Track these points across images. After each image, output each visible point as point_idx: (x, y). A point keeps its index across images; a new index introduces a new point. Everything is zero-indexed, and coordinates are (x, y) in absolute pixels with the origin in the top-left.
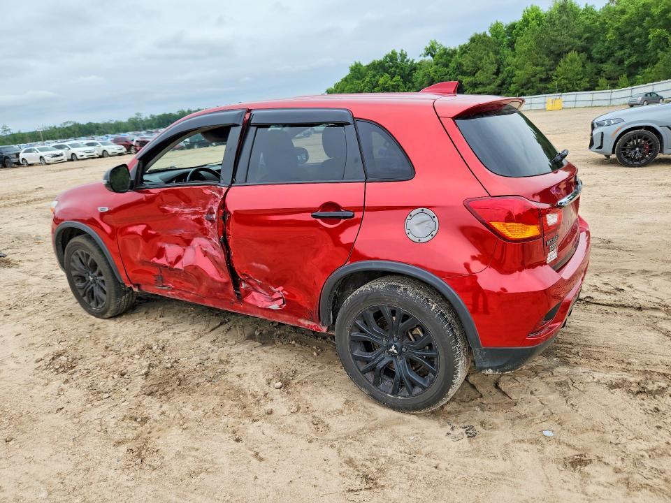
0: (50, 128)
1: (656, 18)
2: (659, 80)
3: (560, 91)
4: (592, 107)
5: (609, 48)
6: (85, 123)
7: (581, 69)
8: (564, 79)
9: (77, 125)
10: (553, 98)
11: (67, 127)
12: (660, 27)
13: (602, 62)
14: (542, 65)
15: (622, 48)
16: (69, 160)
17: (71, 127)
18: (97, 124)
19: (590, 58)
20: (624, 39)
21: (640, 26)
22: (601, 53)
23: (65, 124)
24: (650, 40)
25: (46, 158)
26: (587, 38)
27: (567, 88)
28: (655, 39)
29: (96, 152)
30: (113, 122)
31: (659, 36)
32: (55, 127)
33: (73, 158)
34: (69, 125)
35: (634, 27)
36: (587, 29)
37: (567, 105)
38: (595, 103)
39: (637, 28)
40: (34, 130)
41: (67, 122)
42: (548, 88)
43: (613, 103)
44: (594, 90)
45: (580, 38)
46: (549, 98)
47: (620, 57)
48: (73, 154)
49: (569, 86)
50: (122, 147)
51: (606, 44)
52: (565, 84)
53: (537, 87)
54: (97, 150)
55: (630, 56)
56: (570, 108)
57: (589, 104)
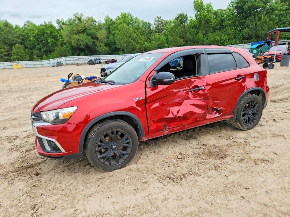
1: (49, 34)
2: (58, 57)
3: (17, 61)
4: (35, 67)
5: (33, 44)
7: (24, 51)
8: (18, 55)
10: (16, 63)
12: (51, 38)
13: (32, 49)
14: (4, 49)
15: (38, 44)
19: (26, 47)
20: (38, 41)
21: (43, 36)
22: (30, 45)
24: (49, 42)
26: (22, 39)
27: (20, 59)
28: (51, 42)
31: (52, 41)
35: (41, 37)
36: (20, 35)
37: (23, 66)
38: (36, 66)
39: (42, 37)
42: (10, 59)
43: (44, 66)
44: (33, 60)
45: (19, 38)
46: (14, 64)
47: (39, 48)
49: (21, 59)
51: (32, 42)
52: (19, 58)
53: (4, 58)
55: (43, 48)
56: (25, 68)
57: (33, 66)
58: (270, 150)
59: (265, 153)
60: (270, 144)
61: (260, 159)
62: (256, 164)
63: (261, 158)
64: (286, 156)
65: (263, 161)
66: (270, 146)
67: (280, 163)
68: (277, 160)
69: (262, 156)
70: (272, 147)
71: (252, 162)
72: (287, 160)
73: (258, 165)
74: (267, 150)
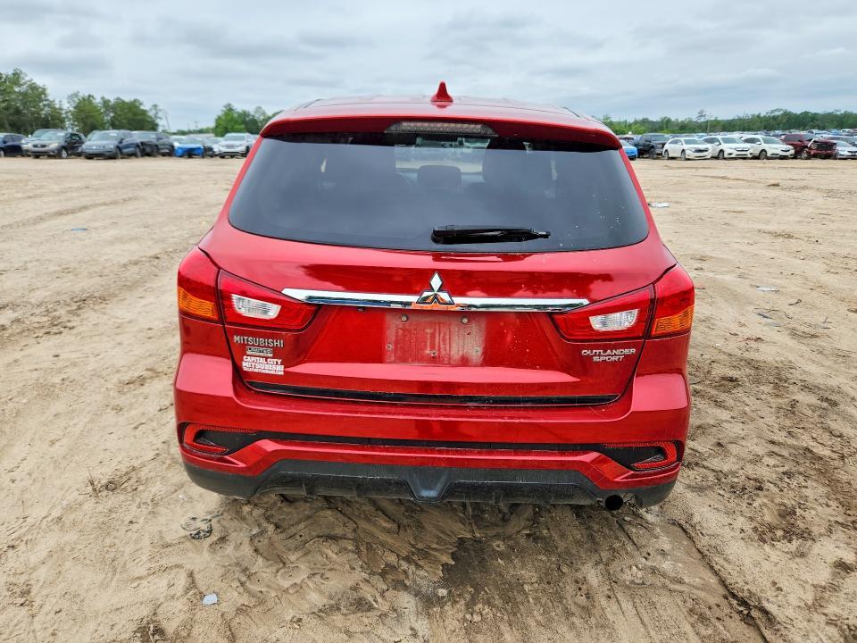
0: (753, 116)
6: (799, 112)
9: (787, 115)
11: (774, 116)
16: (713, 158)
17: (778, 116)
18: (816, 114)
23: (773, 112)
25: (687, 152)
29: (751, 151)
30: (839, 113)
32: (759, 116)
33: (720, 156)
34: (777, 113)
40: (731, 118)
41: (776, 110)
48: (722, 151)
50: (791, 147)
54: (754, 149)
58: (133, 413)
59: (141, 399)
60: (137, 431)
61: (147, 381)
62: (150, 370)
63: (147, 385)
64: (89, 412)
65: (142, 381)
66: (136, 428)
67: (103, 390)
68: (111, 393)
69: (145, 389)
70: (130, 424)
71: (160, 370)
72: (89, 404)
73: (147, 369)
74: (141, 410)
